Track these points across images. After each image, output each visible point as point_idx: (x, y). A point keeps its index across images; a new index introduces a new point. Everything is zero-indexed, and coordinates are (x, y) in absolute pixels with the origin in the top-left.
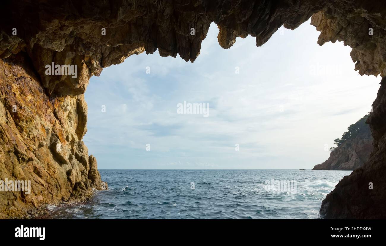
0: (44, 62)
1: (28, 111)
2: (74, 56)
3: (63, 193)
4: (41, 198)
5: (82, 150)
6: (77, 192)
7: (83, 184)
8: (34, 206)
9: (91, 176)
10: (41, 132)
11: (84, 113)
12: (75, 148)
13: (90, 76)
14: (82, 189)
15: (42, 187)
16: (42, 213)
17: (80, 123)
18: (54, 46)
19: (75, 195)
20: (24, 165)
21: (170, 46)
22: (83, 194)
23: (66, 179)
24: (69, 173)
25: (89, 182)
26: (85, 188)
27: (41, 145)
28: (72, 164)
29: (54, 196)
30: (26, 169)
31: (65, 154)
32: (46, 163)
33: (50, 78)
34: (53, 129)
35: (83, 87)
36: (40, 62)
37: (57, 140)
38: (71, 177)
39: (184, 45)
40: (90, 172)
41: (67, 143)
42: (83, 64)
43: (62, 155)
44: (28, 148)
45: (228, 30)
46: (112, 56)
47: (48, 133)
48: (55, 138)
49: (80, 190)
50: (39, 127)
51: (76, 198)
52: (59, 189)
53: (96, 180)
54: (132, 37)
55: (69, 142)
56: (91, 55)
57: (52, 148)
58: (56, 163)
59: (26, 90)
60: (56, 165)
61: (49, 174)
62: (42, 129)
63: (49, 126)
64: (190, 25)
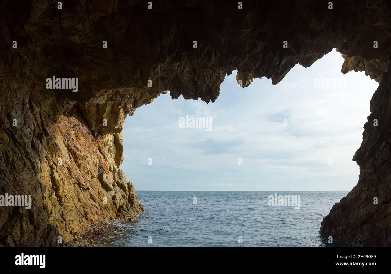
0: (91, 111)
1: (82, 151)
2: (113, 103)
3: (111, 214)
4: (96, 217)
5: (121, 178)
6: (121, 213)
7: (125, 207)
8: (93, 222)
9: (131, 200)
10: (92, 167)
11: (120, 144)
12: (116, 176)
13: (125, 116)
14: (125, 211)
15: (97, 209)
16: (100, 228)
17: (117, 153)
18: (99, 101)
19: (119, 215)
20: (84, 192)
21: (192, 92)
22: (126, 215)
23: (112, 203)
24: (114, 198)
25: (130, 205)
26: (127, 210)
27: (93, 177)
28: (116, 190)
29: (105, 216)
30: (85, 195)
31: (110, 183)
32: (97, 190)
33: (95, 123)
34: (99, 163)
35: (121, 126)
36: (88, 111)
37: (103, 172)
38: (115, 201)
39: (204, 91)
40: (129, 196)
41: (111, 173)
42: (120, 108)
43: (108, 184)
44: (85, 180)
45: (244, 73)
46: (143, 98)
47: (96, 166)
48: (101, 170)
49: (123, 211)
50: (91, 163)
51: (120, 218)
52: (108, 211)
53: (135, 203)
54: (160, 88)
55: (112, 172)
56: (126, 101)
57: (100, 178)
58: (104, 190)
59: (80, 135)
60: (104, 191)
61: (100, 199)
62: (93, 164)
63: (97, 161)
64: (207, 77)
